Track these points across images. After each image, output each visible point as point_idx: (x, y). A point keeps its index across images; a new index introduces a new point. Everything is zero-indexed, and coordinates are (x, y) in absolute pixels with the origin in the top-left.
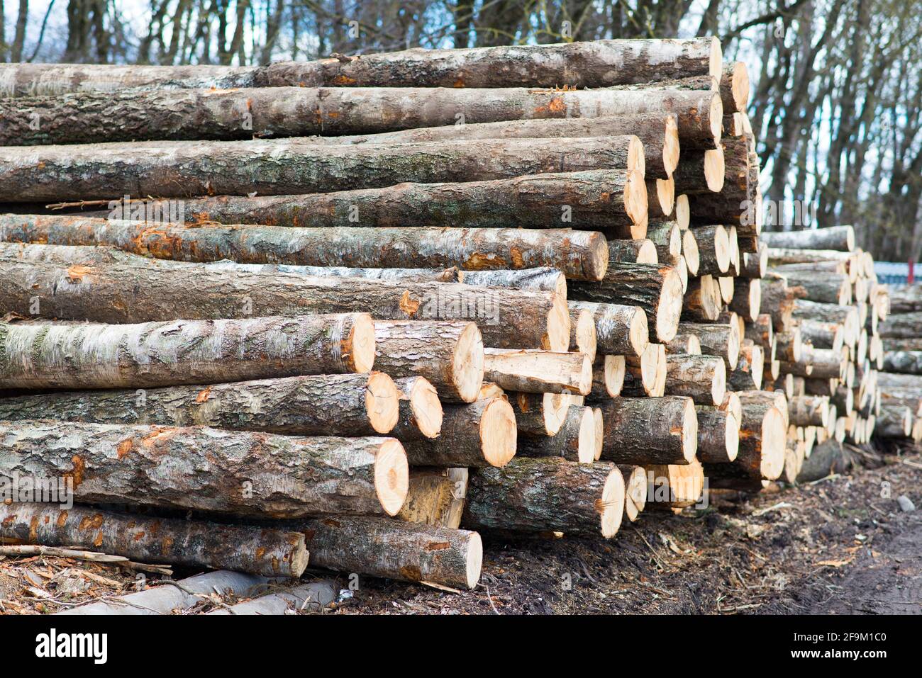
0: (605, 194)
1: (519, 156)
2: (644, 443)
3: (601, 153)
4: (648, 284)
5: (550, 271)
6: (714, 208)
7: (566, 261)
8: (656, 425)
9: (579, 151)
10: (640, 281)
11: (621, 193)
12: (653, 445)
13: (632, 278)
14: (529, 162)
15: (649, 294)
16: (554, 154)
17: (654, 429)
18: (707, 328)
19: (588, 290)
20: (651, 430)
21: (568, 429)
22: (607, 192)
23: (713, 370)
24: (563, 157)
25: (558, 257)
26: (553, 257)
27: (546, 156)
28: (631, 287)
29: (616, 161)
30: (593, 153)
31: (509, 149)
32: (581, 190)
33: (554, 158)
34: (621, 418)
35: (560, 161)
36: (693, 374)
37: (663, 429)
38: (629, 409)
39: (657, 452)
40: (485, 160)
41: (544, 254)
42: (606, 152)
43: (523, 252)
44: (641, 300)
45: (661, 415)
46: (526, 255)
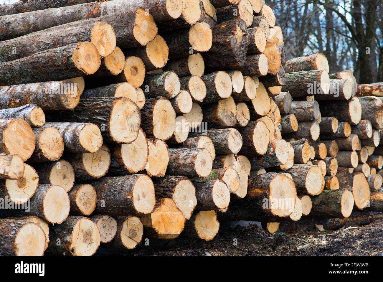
0: (65, 58)
1: (44, 41)
2: (115, 203)
3: (80, 34)
4: (105, 109)
5: (29, 106)
6: (219, 61)
7: (48, 99)
8: (120, 192)
9: (70, 34)
10: (102, 107)
11: (71, 56)
12: (120, 204)
13: (99, 106)
14: (48, 44)
15: (106, 115)
16: (59, 38)
17: (119, 195)
18: (219, 132)
19: (78, 116)
20: (118, 196)
21: (38, 199)
22: (65, 56)
23: (195, 157)
24: (63, 39)
25: (44, 97)
26: (42, 98)
27: (56, 40)
28: (97, 111)
29: (86, 38)
30: (75, 35)
31: (41, 38)
32: (55, 57)
33: (59, 40)
34: (105, 189)
35: (61, 41)
36: (185, 159)
37: (123, 195)
38: (110, 184)
39: (123, 208)
40: (30, 46)
41: (38, 96)
42: (82, 34)
43: (30, 96)
44: (102, 119)
45: (123, 186)
46: (31, 97)
